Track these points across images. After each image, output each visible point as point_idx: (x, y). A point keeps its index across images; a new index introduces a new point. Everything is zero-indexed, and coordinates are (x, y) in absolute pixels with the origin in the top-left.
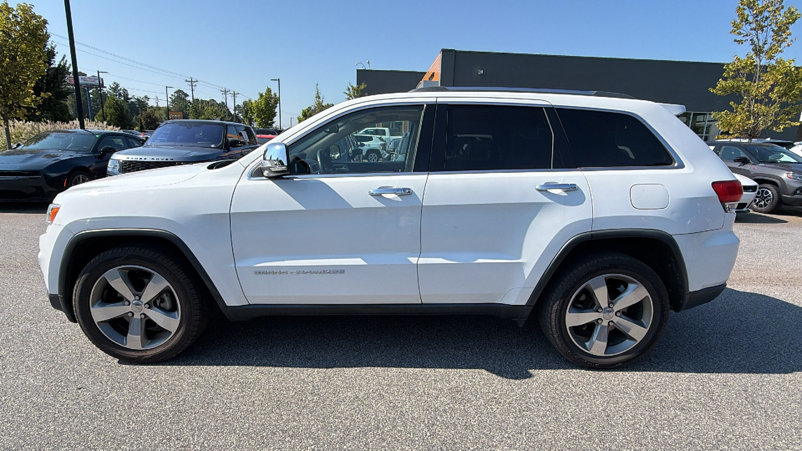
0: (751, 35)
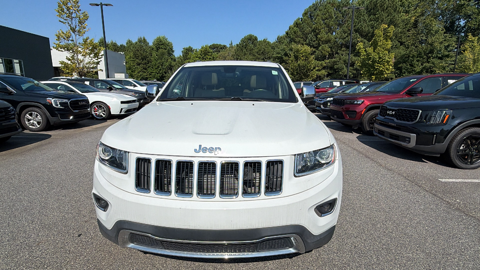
0: (68, 20)
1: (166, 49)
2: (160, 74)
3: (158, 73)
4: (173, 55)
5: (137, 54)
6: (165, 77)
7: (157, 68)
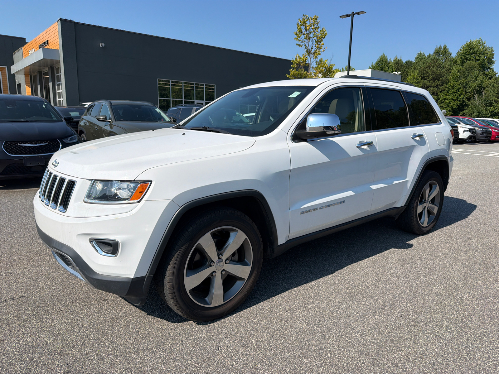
0: (305, 42)
1: (478, 60)
2: (460, 101)
3: (454, 100)
4: (491, 69)
5: (427, 73)
6: (467, 105)
7: (455, 93)
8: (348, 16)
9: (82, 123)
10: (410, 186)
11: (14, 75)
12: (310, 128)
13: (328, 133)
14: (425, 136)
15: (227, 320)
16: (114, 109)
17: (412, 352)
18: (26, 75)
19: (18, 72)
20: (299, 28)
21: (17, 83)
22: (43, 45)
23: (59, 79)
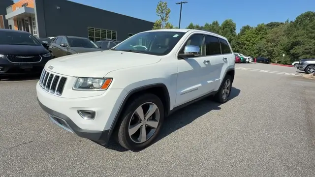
0: (161, 14)
1: (230, 28)
4: (234, 32)
8: (179, 3)
9: (51, 47)
10: (221, 82)
11: (7, 20)
12: (186, 53)
13: (195, 55)
14: (227, 59)
15: (148, 149)
16: (69, 40)
17: (237, 159)
18: (14, 21)
19: (9, 19)
20: (158, 7)
21: (9, 25)
22: (25, 5)
23: (34, 24)
